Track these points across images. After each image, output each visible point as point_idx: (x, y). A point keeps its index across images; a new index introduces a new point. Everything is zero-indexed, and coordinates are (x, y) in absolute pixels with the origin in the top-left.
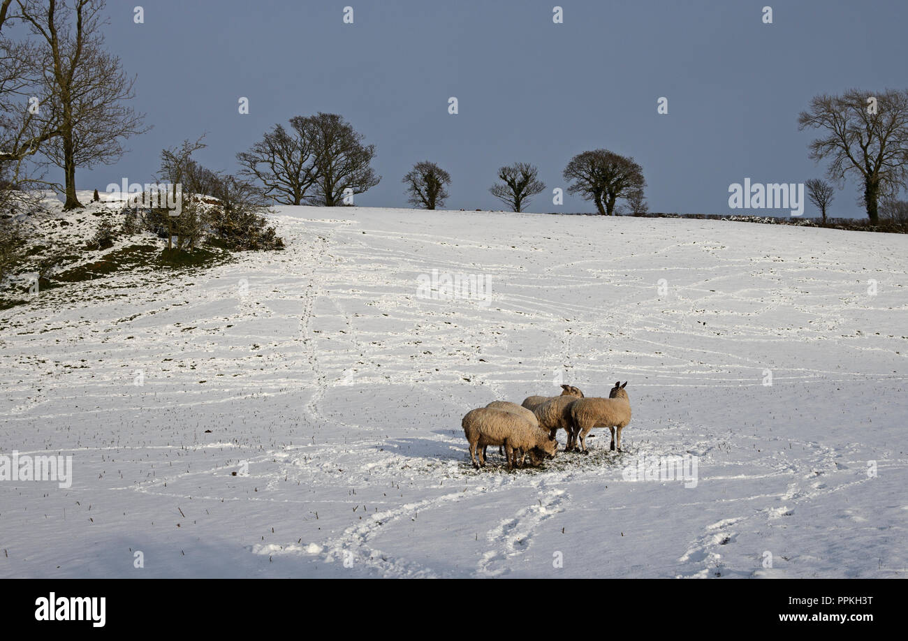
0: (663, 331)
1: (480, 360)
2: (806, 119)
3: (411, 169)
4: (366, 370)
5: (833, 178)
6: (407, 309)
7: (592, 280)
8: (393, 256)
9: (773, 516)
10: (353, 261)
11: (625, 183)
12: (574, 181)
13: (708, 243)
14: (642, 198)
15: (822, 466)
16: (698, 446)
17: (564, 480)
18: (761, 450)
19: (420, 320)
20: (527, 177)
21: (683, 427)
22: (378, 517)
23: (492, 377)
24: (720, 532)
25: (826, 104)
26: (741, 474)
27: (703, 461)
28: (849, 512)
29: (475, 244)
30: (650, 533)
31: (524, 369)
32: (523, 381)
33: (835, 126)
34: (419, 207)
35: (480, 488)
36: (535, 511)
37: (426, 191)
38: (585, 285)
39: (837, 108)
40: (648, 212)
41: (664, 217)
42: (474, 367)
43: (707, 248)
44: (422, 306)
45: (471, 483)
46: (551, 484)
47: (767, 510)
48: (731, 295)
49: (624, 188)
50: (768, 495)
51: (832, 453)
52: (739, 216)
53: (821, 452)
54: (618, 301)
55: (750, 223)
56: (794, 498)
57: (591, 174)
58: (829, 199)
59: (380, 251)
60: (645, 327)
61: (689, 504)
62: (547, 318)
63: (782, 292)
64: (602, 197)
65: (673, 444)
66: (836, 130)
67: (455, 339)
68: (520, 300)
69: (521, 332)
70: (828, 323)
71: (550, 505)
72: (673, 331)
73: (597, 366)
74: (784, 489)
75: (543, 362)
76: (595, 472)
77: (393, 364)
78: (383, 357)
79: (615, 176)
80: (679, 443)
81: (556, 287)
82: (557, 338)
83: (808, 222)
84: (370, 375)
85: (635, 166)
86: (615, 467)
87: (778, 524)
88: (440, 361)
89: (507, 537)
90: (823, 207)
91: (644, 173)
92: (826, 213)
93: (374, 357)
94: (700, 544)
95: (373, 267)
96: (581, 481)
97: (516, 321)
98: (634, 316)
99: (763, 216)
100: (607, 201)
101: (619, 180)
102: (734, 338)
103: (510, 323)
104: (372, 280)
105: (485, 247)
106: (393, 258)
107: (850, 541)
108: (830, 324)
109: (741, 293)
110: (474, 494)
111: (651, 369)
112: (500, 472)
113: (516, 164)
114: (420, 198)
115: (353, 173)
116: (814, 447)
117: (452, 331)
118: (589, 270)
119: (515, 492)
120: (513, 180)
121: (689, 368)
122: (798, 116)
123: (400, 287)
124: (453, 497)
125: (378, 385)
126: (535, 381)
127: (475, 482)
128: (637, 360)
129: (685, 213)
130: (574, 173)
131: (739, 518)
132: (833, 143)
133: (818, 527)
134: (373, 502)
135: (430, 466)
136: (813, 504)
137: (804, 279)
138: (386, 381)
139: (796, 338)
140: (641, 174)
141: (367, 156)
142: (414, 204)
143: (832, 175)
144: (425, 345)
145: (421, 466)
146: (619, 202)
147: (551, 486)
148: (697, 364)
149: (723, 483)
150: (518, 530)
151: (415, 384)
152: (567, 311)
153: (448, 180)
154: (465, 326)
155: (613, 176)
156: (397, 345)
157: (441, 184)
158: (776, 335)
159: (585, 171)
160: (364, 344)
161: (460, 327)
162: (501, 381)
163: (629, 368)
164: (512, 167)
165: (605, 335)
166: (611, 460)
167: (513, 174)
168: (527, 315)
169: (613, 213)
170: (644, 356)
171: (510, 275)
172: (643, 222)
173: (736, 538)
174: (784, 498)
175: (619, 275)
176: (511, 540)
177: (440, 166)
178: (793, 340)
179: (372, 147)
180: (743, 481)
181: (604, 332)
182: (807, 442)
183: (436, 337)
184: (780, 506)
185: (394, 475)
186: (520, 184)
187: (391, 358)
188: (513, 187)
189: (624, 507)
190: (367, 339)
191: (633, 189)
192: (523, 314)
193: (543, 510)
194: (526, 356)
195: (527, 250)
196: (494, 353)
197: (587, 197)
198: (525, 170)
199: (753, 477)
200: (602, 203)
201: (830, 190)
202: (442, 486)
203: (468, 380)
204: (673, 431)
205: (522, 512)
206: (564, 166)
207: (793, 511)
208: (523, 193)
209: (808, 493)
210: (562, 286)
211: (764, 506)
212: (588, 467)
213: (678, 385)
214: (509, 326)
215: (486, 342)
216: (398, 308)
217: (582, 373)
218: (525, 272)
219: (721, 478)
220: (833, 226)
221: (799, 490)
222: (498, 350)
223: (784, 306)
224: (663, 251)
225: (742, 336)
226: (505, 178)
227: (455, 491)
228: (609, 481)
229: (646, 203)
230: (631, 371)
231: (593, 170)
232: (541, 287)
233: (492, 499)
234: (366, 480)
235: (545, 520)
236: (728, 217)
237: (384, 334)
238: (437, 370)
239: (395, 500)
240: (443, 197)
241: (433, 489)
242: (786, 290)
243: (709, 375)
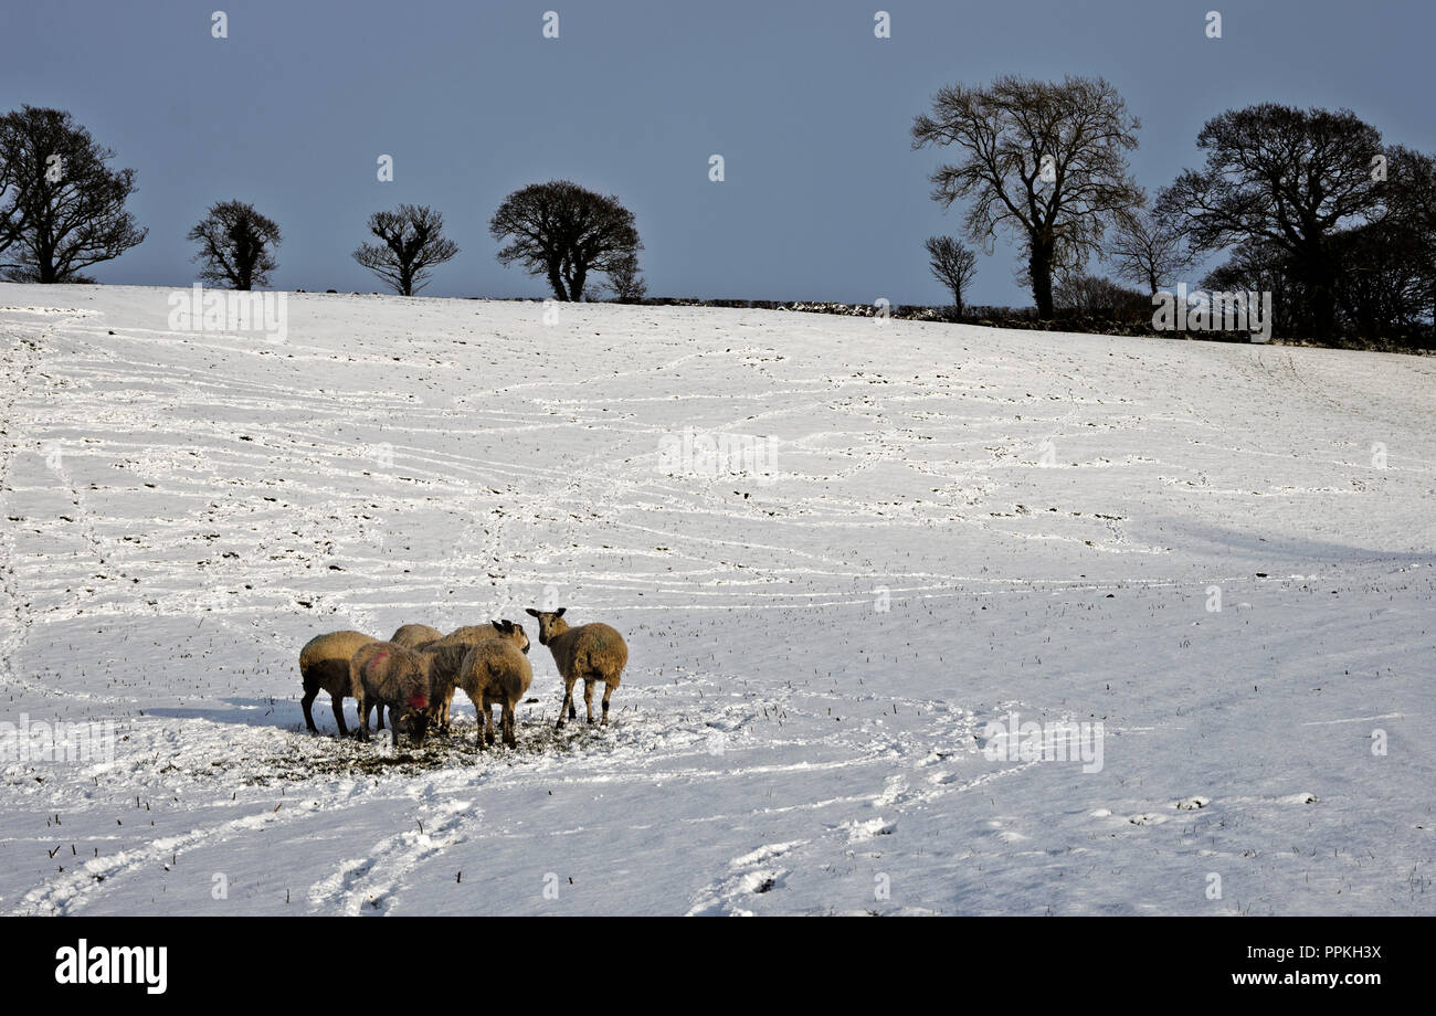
0: (671, 510)
1: (332, 568)
2: (925, 130)
3: (205, 216)
4: (111, 590)
5: (975, 234)
6: (192, 475)
7: (542, 419)
8: (166, 376)
9: (858, 837)
10: (89, 385)
11: (603, 243)
12: (510, 240)
13: (753, 351)
14: (635, 270)
15: (950, 744)
16: (727, 714)
17: (471, 783)
18: (843, 718)
19: (218, 495)
20: (423, 232)
21: (702, 681)
22: (96, 866)
23: (354, 599)
24: (756, 870)
25: (961, 103)
26: (801, 761)
27: (735, 740)
28: (996, 824)
29: (325, 354)
30: (624, 877)
31: (410, 583)
32: (411, 605)
33: (976, 142)
34: (220, 286)
35: (309, 804)
36: (409, 842)
37: (234, 255)
38: (530, 428)
39: (981, 110)
40: (645, 296)
41: (673, 304)
42: (320, 580)
43: (750, 361)
44: (221, 469)
45: (293, 794)
46: (447, 791)
47: (846, 825)
48: (794, 443)
49: (603, 253)
50: (849, 799)
51: (969, 719)
52: (809, 303)
53: (949, 719)
54: (589, 456)
55: (828, 315)
56: (897, 801)
57: (542, 226)
58: (967, 274)
59: (144, 368)
60: (639, 503)
61: (703, 820)
62: (458, 489)
63: (884, 438)
64: (561, 268)
65: (681, 711)
66: (979, 151)
67: (285, 529)
68: (408, 456)
69: (407, 514)
70: (967, 492)
71: (441, 830)
72: (689, 508)
73: (551, 576)
74: (879, 784)
75: (449, 569)
76: (531, 766)
77: (164, 577)
78: (144, 564)
79: (586, 230)
80: (693, 709)
81: (474, 432)
82: (477, 525)
83: (930, 313)
84: (117, 599)
85: (622, 212)
86: (569, 756)
87: (867, 851)
88: (256, 570)
89: (349, 894)
90: (957, 287)
91: (639, 226)
92: (962, 297)
93: (126, 565)
94: (717, 893)
95: (127, 395)
96: (503, 783)
97: (400, 495)
98: (619, 482)
99: (853, 303)
100: (572, 276)
101: (593, 237)
102: (799, 521)
103: (389, 499)
104: (126, 420)
105: (342, 359)
106: (167, 381)
107: (996, 877)
108: (971, 494)
109: (811, 440)
110: (295, 816)
111: (648, 578)
112: (352, 773)
113: (402, 206)
114: (222, 270)
115: (94, 222)
116: (938, 710)
117: (277, 515)
118: (537, 401)
119: (374, 809)
120: (397, 238)
121: (718, 575)
122: (913, 124)
123: (179, 434)
124: (253, 822)
125: (134, 617)
126: (433, 603)
127: (300, 792)
128: (625, 563)
129: (713, 299)
130: (510, 225)
131: (794, 843)
132: (974, 173)
133: (939, 854)
134: (92, 838)
135: (218, 765)
136: (931, 811)
137: (924, 414)
138: (150, 610)
139: (911, 520)
140: (632, 227)
141: (119, 190)
142: (211, 280)
143: (972, 229)
144: (226, 541)
145: (199, 766)
146: (594, 277)
147: (445, 796)
148: (733, 569)
149: (767, 778)
150: (371, 880)
151: (206, 615)
152: (497, 475)
153: (275, 237)
154: (303, 505)
155: (580, 229)
156: (172, 543)
157: (262, 244)
158: (874, 514)
159: (530, 221)
160: (107, 541)
161: (294, 506)
162: (371, 606)
163: (609, 578)
164: (394, 213)
165: (565, 518)
166: (565, 743)
167: (397, 227)
168: (420, 484)
169: (582, 297)
170: (638, 557)
171: (390, 411)
172: (635, 312)
173: (786, 880)
174: (879, 803)
175: (590, 410)
176: (355, 900)
177: (259, 210)
178: (905, 523)
179: (128, 173)
180: (805, 774)
181: (563, 512)
182: (925, 701)
183: (247, 526)
184: (871, 818)
185: (146, 784)
186: (410, 244)
187: (159, 567)
188: (398, 250)
189: (580, 829)
190: (112, 531)
191: (617, 253)
192: (413, 481)
193: (425, 842)
194: (418, 559)
195: (420, 365)
196: (357, 555)
197: (534, 268)
198: (419, 217)
199: (824, 766)
200: (562, 279)
201: (969, 256)
202: (235, 803)
203: (308, 605)
204: (685, 689)
205: (385, 844)
206: (493, 212)
207: (895, 826)
208: (415, 260)
209: (922, 793)
210: (486, 431)
211: (842, 818)
212: (518, 757)
213: (698, 607)
214: (387, 503)
215: (341, 533)
216: (174, 473)
217: (522, 588)
218: (418, 406)
219: (764, 769)
220: (974, 321)
221: (906, 787)
222: (366, 549)
223: (889, 462)
224: (673, 365)
225: (815, 517)
226: (382, 234)
227: (257, 811)
228: (555, 781)
229: (642, 280)
230: (611, 583)
231: (545, 219)
232: (447, 431)
233: (329, 823)
234: (88, 796)
235: (427, 859)
236: (789, 306)
237: (147, 521)
238: (248, 587)
239: (138, 833)
240: (265, 268)
241: (217, 808)
242: (891, 435)
243: (753, 588)
